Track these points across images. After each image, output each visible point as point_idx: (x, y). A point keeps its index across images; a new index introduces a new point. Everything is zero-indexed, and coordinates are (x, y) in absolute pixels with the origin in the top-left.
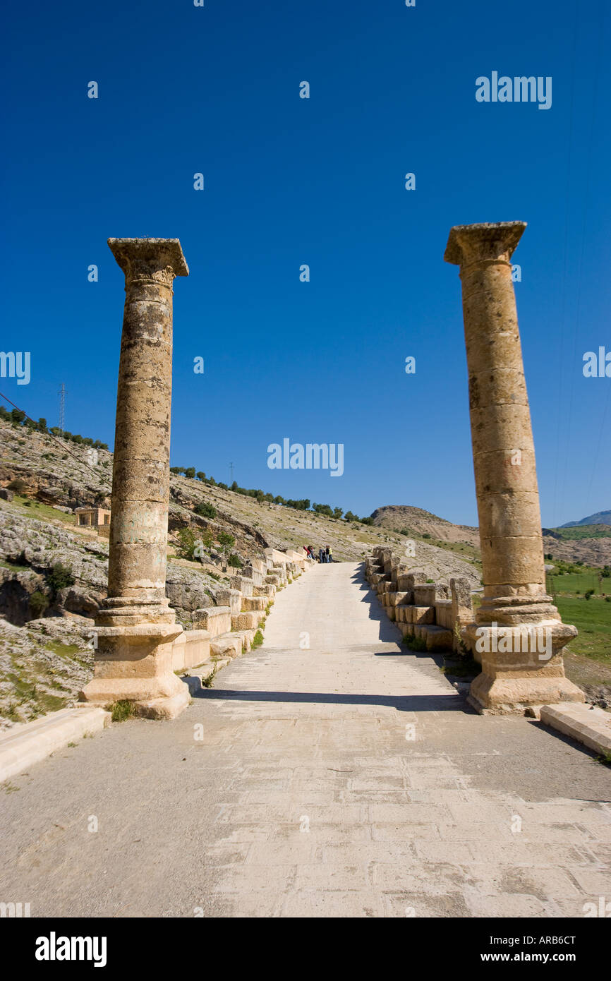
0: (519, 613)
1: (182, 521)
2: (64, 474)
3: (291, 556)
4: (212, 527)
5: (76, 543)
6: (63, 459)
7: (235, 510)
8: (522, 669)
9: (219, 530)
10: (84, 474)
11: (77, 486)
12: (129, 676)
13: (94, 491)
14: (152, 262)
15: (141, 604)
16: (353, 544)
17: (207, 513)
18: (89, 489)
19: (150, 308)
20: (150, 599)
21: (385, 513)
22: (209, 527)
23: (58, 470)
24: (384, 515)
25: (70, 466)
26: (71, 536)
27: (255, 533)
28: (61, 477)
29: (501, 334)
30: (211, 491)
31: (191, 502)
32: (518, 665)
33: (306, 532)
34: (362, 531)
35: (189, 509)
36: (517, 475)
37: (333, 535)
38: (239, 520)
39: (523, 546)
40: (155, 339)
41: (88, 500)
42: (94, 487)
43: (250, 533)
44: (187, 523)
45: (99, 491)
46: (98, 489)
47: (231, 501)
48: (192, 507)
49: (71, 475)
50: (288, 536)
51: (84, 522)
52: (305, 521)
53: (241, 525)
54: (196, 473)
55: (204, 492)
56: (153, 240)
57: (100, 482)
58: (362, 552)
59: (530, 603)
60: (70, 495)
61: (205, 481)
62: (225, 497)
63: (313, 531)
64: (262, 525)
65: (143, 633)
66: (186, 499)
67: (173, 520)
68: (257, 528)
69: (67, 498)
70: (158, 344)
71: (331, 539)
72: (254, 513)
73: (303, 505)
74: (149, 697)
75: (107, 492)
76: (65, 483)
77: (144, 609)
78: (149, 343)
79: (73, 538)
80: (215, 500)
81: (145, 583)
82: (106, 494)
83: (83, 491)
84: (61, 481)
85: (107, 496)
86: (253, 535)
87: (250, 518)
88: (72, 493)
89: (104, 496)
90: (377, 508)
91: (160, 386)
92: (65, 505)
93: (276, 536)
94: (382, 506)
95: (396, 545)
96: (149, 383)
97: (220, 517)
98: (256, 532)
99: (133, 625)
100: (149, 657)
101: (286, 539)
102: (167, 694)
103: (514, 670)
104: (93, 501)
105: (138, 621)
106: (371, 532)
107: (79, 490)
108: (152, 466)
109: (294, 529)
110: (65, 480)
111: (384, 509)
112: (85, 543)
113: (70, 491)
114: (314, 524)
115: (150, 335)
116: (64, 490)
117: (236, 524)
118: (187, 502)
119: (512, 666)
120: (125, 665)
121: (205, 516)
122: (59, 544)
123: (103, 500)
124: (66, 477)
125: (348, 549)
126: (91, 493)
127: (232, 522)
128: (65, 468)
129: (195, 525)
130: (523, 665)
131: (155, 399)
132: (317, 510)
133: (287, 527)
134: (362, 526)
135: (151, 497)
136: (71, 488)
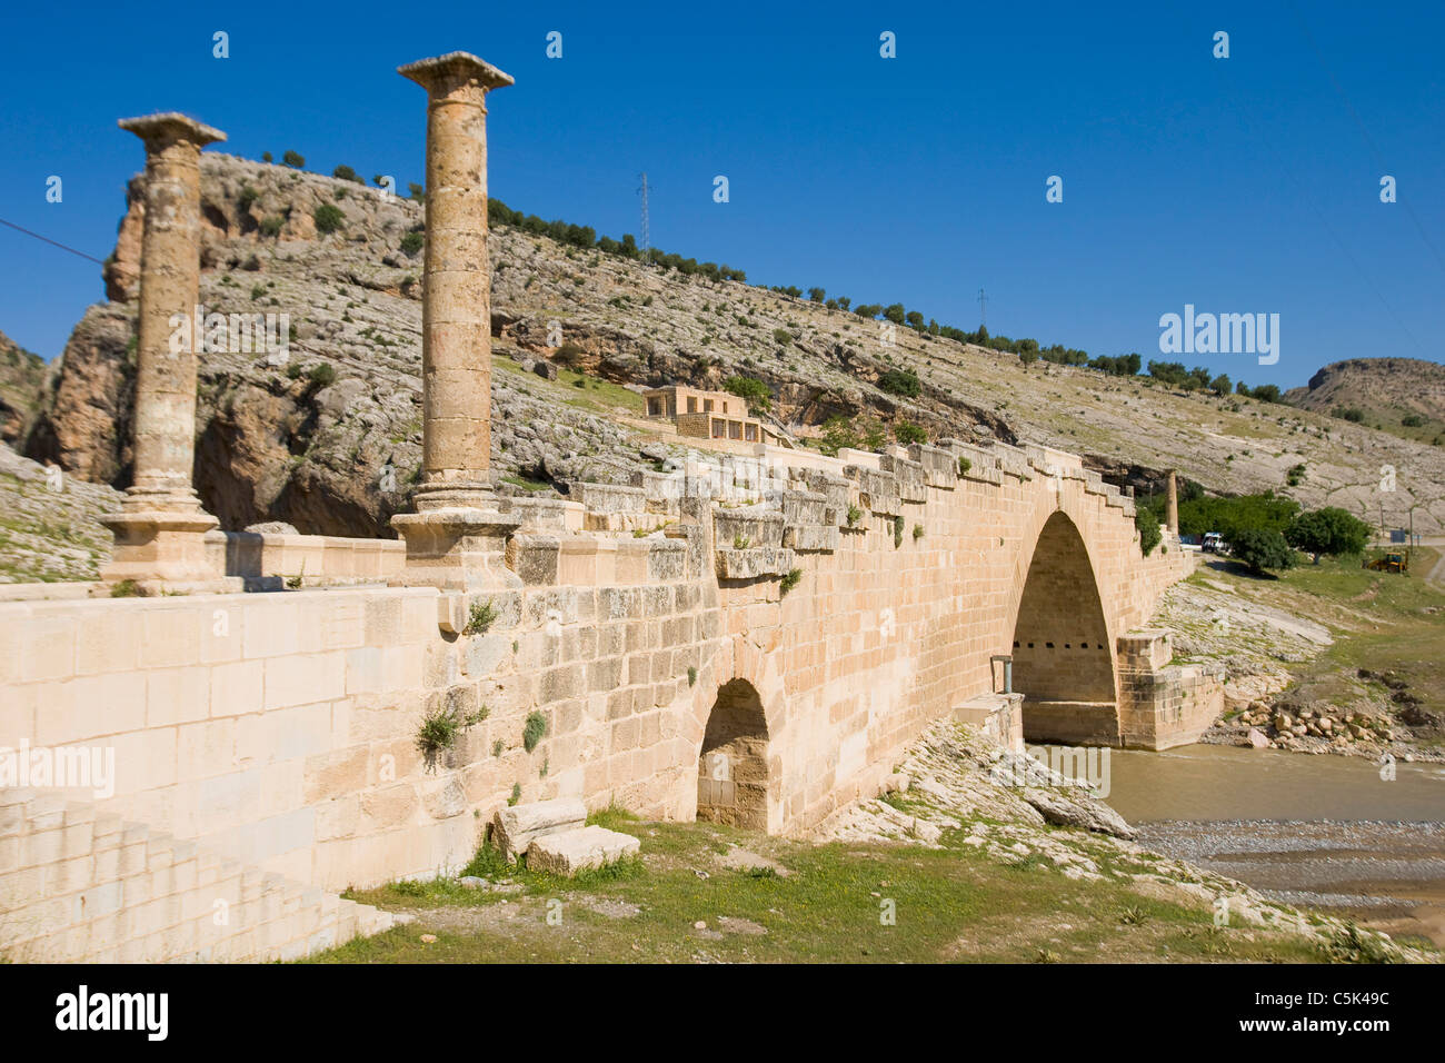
0: (424, 499)
1: (846, 402)
2: (642, 331)
3: (846, 458)
4: (905, 413)
5: (629, 446)
6: (644, 305)
7: (967, 380)
8: (428, 557)
9: (918, 418)
10: (676, 330)
11: (661, 349)
12: (139, 560)
13: (689, 357)
14: (160, 140)
15: (148, 493)
16: (1208, 440)
17: (904, 388)
18: (682, 354)
19: (161, 192)
20: (159, 487)
21: (1342, 374)
22: (899, 413)
23: (632, 326)
24: (1341, 378)
25: (655, 315)
26: (623, 434)
27: (995, 423)
28: (637, 335)
29: (442, 190)
30: (923, 347)
31: (872, 369)
32: (424, 554)
33: (1110, 418)
34: (1243, 415)
35: (870, 382)
36: (441, 352)
37: (1169, 423)
38: (967, 400)
39: (440, 429)
40: (165, 224)
41: (681, 374)
42: (690, 351)
43: (984, 422)
44: (855, 406)
45: (697, 357)
46: (697, 353)
47: (960, 364)
48: (875, 377)
49: (654, 332)
50: (1064, 425)
51: (655, 410)
52: (1115, 396)
53: (969, 408)
54: (905, 313)
55: (910, 349)
56: (154, 118)
57: (702, 341)
58: (1227, 455)
59: (438, 489)
60: (651, 366)
61: (920, 329)
62: (951, 356)
63: (1126, 415)
64: (1017, 407)
65: (145, 520)
66: (863, 364)
67: (831, 402)
68: (1001, 414)
69: (647, 370)
70: (168, 230)
71: (1162, 430)
72: (1004, 385)
73: (1127, 366)
74: (145, 579)
75: (711, 357)
76: (642, 346)
77: (151, 498)
78: (159, 230)
79: (625, 438)
80: (929, 363)
81: (154, 472)
82: (710, 362)
83: (672, 358)
84: (636, 343)
85: (712, 364)
86: (990, 427)
87: (992, 396)
88: (654, 361)
89: (707, 365)
90: (1325, 364)
91: (171, 274)
92: (643, 383)
93: (1040, 427)
94: (1337, 360)
95: (1314, 441)
96: (158, 272)
97: (927, 395)
98: (998, 421)
99: (136, 512)
100: (153, 542)
101: (1061, 432)
102: (166, 576)
103: (420, 558)
104: (688, 375)
105: (142, 509)
106: (1265, 415)
107: (664, 357)
108: (161, 357)
109: (1082, 413)
110: (642, 341)
111: (1341, 366)
112: (644, 444)
113: (650, 360)
114: (1133, 402)
115: (161, 219)
116: (641, 358)
117: (959, 406)
118: (865, 369)
119: (418, 554)
120: (134, 549)
121: (898, 393)
122: (601, 447)
123: (705, 371)
124: (645, 335)
125: (1195, 449)
126: (685, 361)
127: (950, 403)
128: (646, 321)
129: (872, 409)
130: (429, 553)
131: (165, 288)
132: (1154, 374)
133: (1069, 409)
134: (1247, 403)
135: (160, 389)
136: (652, 354)
